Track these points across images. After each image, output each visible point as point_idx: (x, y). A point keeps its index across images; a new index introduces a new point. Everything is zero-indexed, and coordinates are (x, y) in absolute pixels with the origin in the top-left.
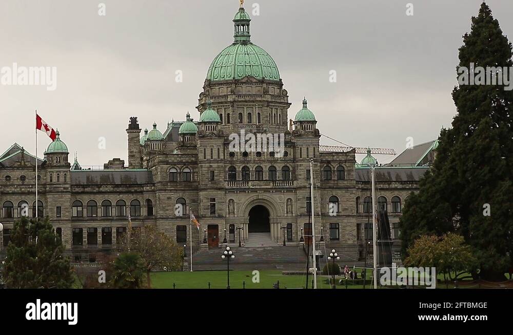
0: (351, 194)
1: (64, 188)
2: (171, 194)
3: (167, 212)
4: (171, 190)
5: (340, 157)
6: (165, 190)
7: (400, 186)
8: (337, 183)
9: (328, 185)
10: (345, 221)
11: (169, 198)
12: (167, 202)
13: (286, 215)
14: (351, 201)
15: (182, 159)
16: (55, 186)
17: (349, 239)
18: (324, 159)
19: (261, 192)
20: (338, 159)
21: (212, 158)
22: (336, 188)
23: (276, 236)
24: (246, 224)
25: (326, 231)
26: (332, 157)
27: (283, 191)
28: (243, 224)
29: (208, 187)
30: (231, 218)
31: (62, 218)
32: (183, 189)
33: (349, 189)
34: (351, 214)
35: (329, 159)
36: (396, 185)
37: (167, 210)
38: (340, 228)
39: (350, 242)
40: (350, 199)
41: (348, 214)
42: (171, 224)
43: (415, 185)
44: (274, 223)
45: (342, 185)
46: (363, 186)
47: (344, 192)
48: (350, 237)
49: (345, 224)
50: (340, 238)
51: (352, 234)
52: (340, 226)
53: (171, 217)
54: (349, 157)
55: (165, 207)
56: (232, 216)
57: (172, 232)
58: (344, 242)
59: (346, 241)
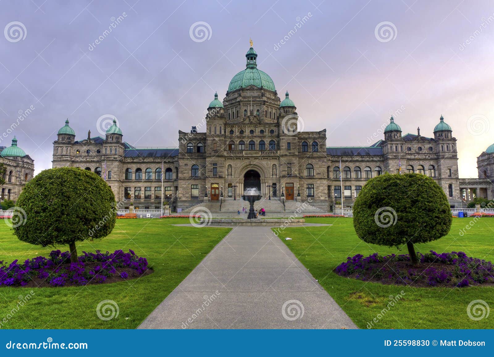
0: (323, 162)
1: (114, 158)
2: (187, 161)
3: (185, 175)
4: (187, 159)
5: (315, 135)
6: (184, 159)
7: (360, 159)
8: (312, 154)
9: (305, 155)
10: (319, 182)
11: (186, 165)
12: (184, 167)
13: (271, 177)
14: (323, 168)
15: (196, 136)
16: (108, 156)
17: (322, 196)
18: (302, 137)
19: (252, 159)
20: (313, 137)
21: (215, 134)
22: (311, 158)
23: (264, 193)
24: (241, 183)
25: (304, 190)
26: (308, 135)
27: (269, 159)
28: (239, 183)
29: (212, 155)
30: (230, 179)
31: (112, 179)
32: (196, 158)
33: (321, 159)
34: (323, 177)
35: (306, 137)
36: (357, 159)
37: (184, 173)
38: (315, 188)
39: (322, 198)
40: (322, 166)
41: (320, 177)
42: (187, 183)
43: (371, 159)
44: (263, 183)
45: (316, 155)
46: (332, 159)
47: (317, 161)
48: (322, 195)
49: (318, 185)
50: (315, 195)
51: (324, 193)
52: (315, 187)
53: (187, 178)
54: (321, 135)
55: (183, 171)
56: (230, 177)
57: (188, 189)
58: (318, 198)
59: (319, 197)
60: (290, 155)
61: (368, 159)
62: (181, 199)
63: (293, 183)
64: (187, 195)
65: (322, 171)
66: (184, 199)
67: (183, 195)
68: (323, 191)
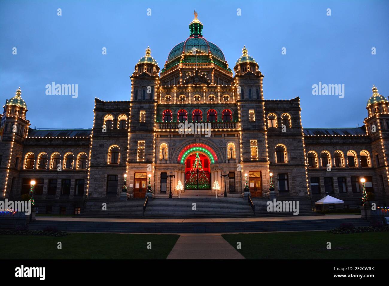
3: (98, 160)
4: (104, 137)
6: (98, 137)
9: (274, 132)
10: (295, 171)
11: (102, 145)
12: (98, 149)
13: (227, 162)
15: (119, 107)
17: (300, 191)
19: (198, 135)
20: (282, 107)
21: (144, 99)
22: (283, 136)
25: (274, 182)
26: (276, 105)
27: (223, 135)
28: (178, 172)
29: (137, 129)
30: (163, 165)
32: (117, 136)
33: (296, 137)
34: (300, 163)
35: (273, 107)
37: (99, 158)
38: (289, 179)
39: (302, 194)
41: (296, 163)
42: (101, 173)
44: (214, 172)
48: (301, 189)
49: (295, 175)
50: (290, 189)
51: (304, 186)
52: (289, 177)
53: (102, 165)
54: (293, 105)
55: (97, 154)
56: (164, 162)
57: (102, 181)
58: (294, 194)
59: (297, 193)
60: (254, 128)
61: (351, 140)
62: (91, 196)
63: (260, 172)
64: (101, 190)
65: (299, 154)
66: (95, 196)
67: (95, 189)
68: (301, 184)
